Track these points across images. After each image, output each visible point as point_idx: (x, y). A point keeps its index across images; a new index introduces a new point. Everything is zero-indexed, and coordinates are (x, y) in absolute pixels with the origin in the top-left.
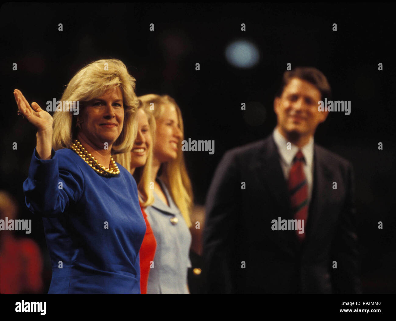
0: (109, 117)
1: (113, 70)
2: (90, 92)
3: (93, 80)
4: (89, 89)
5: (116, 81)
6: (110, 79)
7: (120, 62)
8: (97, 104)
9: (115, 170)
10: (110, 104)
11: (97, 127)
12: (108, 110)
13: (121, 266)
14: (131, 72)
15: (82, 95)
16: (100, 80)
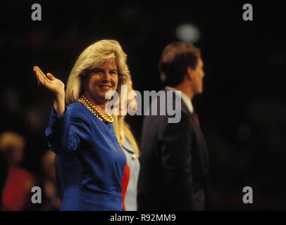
0: (106, 81)
1: (110, 48)
2: (93, 63)
3: (95, 54)
4: (92, 60)
5: (112, 55)
6: (108, 54)
7: (117, 42)
8: (98, 72)
9: (111, 119)
10: (107, 73)
11: (97, 88)
12: (106, 77)
13: (114, 188)
14: (124, 49)
15: (87, 64)
16: (101, 54)
